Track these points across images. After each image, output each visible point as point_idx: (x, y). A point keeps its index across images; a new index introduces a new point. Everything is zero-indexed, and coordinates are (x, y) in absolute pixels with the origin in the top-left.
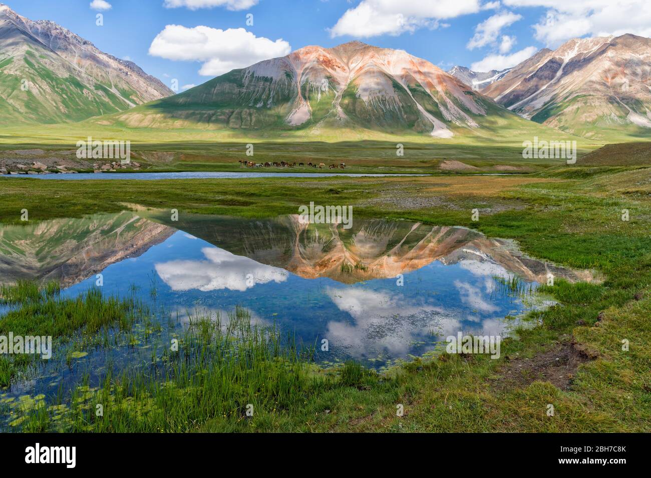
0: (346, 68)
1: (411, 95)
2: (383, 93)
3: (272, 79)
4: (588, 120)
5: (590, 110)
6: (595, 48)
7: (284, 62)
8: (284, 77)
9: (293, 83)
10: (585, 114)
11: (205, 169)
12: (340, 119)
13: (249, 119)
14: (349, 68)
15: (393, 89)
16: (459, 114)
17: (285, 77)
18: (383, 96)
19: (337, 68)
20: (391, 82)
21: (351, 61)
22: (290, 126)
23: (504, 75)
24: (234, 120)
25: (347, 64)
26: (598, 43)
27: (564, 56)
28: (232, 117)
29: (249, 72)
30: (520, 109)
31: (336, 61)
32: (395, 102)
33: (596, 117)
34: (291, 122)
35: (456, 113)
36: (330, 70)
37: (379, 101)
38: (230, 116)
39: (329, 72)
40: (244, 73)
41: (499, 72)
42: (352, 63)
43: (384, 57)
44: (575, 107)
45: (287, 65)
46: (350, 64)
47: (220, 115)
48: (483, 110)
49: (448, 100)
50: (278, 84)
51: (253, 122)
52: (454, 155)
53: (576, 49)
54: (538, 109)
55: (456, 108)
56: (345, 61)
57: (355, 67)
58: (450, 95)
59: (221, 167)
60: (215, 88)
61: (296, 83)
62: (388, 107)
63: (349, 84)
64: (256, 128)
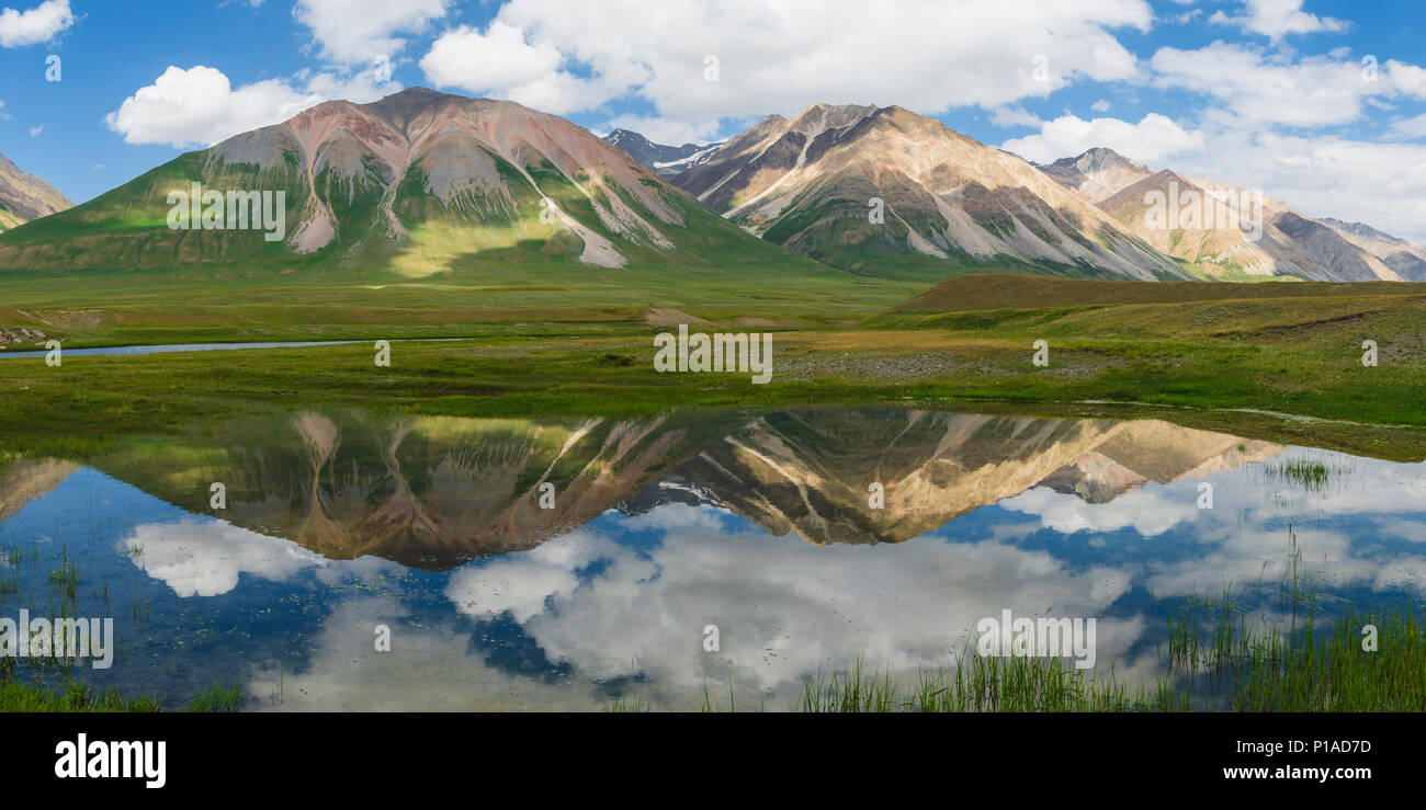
0: (402, 138)
1: (534, 184)
2: (479, 182)
3: (258, 166)
4: (852, 242)
5: (853, 226)
6: (852, 123)
7: (281, 135)
8: (282, 162)
9: (300, 172)
10: (847, 233)
11: (167, 339)
12: (395, 237)
13: (215, 244)
14: (408, 139)
15: (497, 175)
16: (636, 222)
17: (284, 163)
18: (477, 189)
19: (384, 140)
20: (492, 162)
21: (411, 125)
22: (295, 255)
23: (708, 154)
24: (186, 249)
25: (404, 132)
26: (855, 114)
27: (806, 130)
28: (182, 243)
29: (214, 158)
30: (744, 219)
31: (382, 127)
32: (504, 200)
33: (863, 237)
34: (298, 246)
35: (629, 220)
36: (371, 144)
37: (471, 198)
38: (179, 242)
39: (369, 150)
40: (205, 160)
41: (700, 149)
42: (413, 129)
43: (475, 114)
44: (831, 219)
45: (286, 139)
46: (409, 130)
47: (160, 241)
48: (678, 216)
49: (610, 194)
50: (271, 176)
51: (223, 250)
52: (636, 300)
53: (824, 121)
54: (772, 220)
55: (629, 210)
56: (400, 125)
57: (421, 135)
58: (614, 184)
59: (197, 333)
60: (149, 189)
61: (306, 171)
62: (489, 210)
63: (410, 169)
64: (228, 261)
